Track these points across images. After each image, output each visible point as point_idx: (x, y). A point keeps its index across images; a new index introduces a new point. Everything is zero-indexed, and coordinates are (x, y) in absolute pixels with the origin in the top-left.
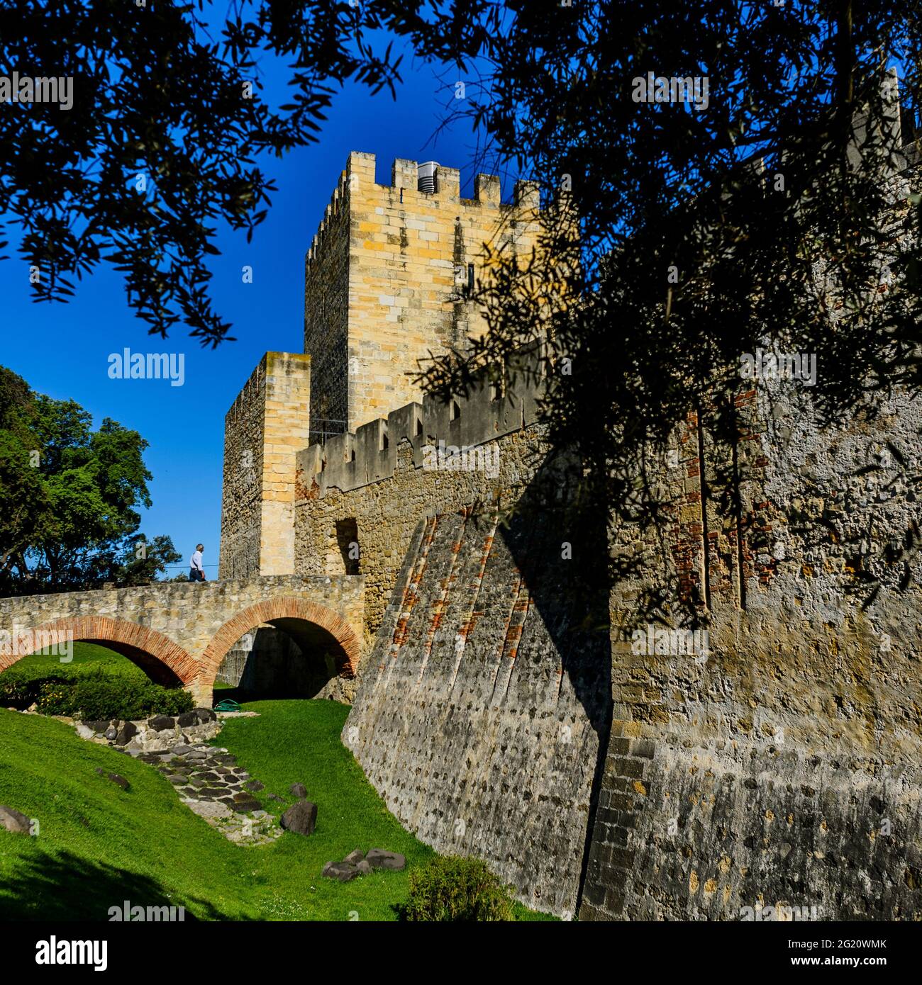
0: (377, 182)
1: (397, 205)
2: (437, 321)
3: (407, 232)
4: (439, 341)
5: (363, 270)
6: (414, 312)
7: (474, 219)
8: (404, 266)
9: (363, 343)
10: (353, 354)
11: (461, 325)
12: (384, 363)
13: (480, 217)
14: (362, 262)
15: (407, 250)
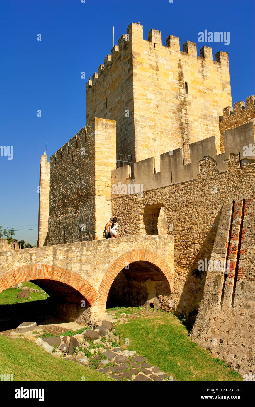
0: (144, 39)
1: (153, 51)
2: (173, 108)
3: (158, 64)
4: (175, 118)
5: (139, 80)
6: (163, 103)
7: (187, 61)
8: (158, 80)
9: (141, 116)
10: (137, 122)
11: (184, 111)
12: (150, 127)
13: (188, 61)
14: (139, 76)
15: (158, 73)
